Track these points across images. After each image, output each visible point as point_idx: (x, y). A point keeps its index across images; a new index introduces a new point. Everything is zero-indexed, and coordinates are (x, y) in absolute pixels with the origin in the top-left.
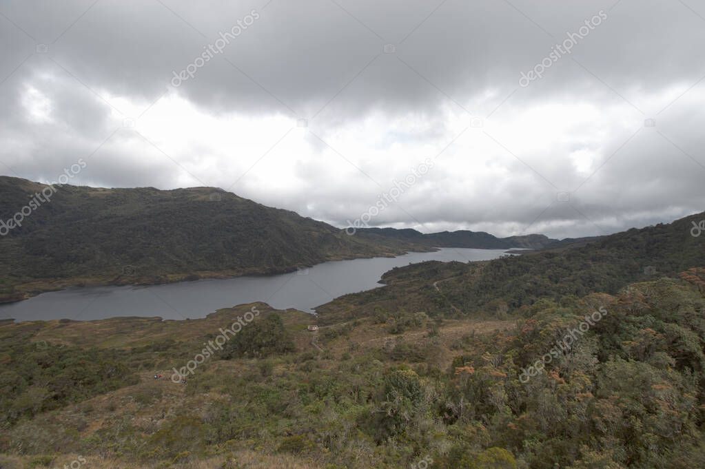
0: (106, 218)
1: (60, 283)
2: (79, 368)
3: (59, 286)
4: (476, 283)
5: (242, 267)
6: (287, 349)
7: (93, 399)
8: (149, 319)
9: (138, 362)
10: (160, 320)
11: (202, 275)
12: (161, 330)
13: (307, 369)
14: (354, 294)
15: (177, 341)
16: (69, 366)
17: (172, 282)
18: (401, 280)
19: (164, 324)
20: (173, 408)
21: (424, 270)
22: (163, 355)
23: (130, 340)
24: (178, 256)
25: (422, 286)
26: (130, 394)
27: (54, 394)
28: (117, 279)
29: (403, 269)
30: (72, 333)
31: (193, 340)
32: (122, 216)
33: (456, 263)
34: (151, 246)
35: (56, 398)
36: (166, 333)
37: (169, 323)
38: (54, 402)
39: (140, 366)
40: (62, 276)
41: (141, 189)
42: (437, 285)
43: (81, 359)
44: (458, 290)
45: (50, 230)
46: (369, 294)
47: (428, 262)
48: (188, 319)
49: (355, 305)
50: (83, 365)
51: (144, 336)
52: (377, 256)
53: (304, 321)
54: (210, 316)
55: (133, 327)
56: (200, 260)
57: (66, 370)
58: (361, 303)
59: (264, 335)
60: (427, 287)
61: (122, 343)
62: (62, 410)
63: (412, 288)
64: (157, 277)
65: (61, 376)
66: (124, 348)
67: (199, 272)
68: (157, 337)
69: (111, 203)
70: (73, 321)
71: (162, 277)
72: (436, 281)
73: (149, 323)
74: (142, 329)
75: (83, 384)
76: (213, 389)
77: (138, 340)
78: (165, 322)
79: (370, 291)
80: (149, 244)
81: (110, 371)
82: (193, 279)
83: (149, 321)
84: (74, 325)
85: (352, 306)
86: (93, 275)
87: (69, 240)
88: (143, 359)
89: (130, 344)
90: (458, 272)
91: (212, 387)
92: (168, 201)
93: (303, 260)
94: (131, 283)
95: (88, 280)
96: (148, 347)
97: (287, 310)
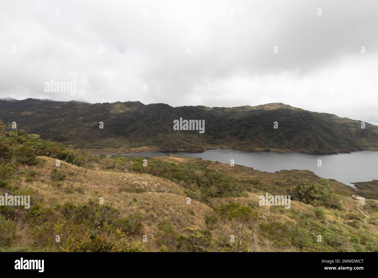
0: (230, 120)
1: (215, 147)
2: (227, 183)
3: (215, 148)
5: (295, 148)
6: (334, 206)
7: (231, 198)
8: (248, 168)
9: (245, 187)
10: (252, 169)
11: (272, 150)
12: (252, 174)
13: (353, 225)
15: (261, 182)
16: (223, 181)
17: (257, 151)
19: (254, 172)
20: (265, 215)
22: (255, 187)
23: (240, 176)
24: (260, 139)
26: (246, 201)
27: (219, 191)
28: (235, 147)
30: (219, 168)
31: (269, 183)
34: (248, 133)
35: (219, 193)
36: (255, 176)
37: (256, 171)
38: (218, 194)
39: (245, 189)
40: (216, 144)
41: (243, 106)
43: (227, 179)
45: (212, 125)
48: (265, 172)
50: (228, 182)
51: (245, 175)
53: (344, 190)
54: (277, 172)
55: (241, 170)
56: (271, 142)
57: (222, 183)
59: (316, 192)
61: (237, 176)
62: (221, 199)
64: (251, 148)
65: (220, 184)
66: (238, 179)
67: (270, 148)
68: (251, 177)
69: (232, 114)
70: (220, 163)
71: (253, 148)
73: (248, 170)
74: (245, 172)
75: (228, 190)
76: (285, 213)
77: (243, 176)
78: (254, 171)
80: (247, 132)
81: (237, 188)
82: (267, 151)
83: (248, 169)
84: (220, 164)
86: (226, 144)
87: (218, 129)
88: (247, 186)
89: (241, 178)
91: (285, 212)
92: (255, 112)
93: (342, 147)
94: (240, 150)
95: (224, 147)
96: (248, 181)
97: (329, 179)
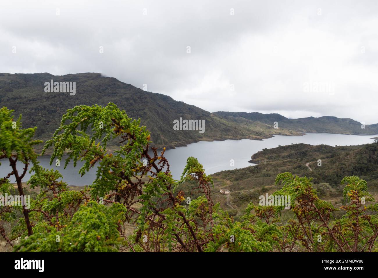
4: (350, 165)
14: (229, 171)
18: (271, 160)
21: (293, 152)
25: (295, 166)
29: (273, 151)
32: (25, 98)
33: (326, 146)
42: (310, 166)
44: (331, 171)
46: (243, 172)
47: (297, 144)
49: (231, 181)
52: (245, 138)
58: (236, 180)
60: (300, 167)
63: (285, 168)
72: (308, 162)
79: (244, 169)
85: (228, 182)
90: (329, 155)
93: (178, 139)
